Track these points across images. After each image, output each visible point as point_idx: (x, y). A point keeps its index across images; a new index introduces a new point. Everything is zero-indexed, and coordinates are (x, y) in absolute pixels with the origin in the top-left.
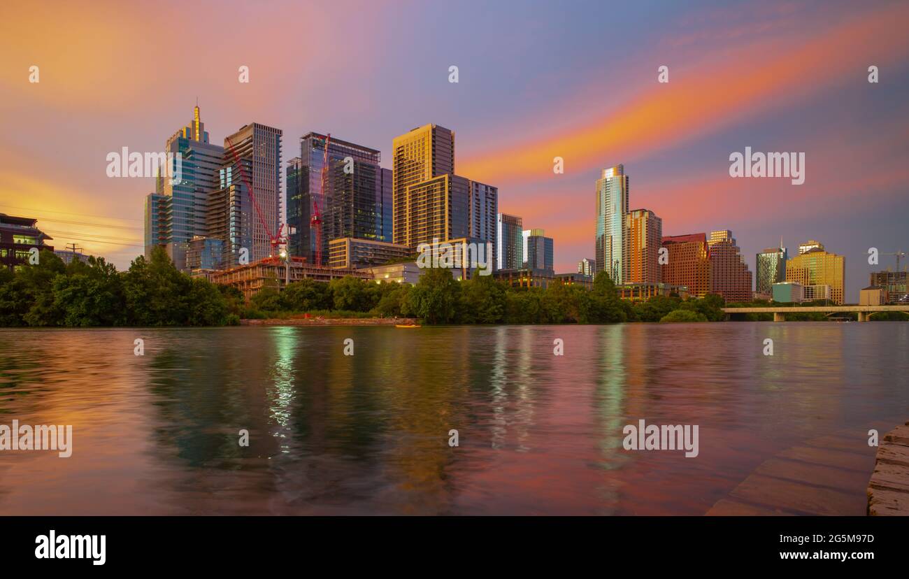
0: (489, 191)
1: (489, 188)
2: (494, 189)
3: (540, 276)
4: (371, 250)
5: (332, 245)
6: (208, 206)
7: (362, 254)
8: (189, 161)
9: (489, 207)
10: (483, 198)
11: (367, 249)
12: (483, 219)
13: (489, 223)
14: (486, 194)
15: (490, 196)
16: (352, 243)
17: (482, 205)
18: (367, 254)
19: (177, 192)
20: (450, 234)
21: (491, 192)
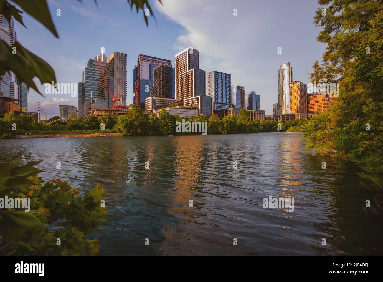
0: (227, 76)
1: (227, 75)
2: (229, 75)
3: (237, 111)
4: (162, 102)
5: (147, 100)
6: (100, 86)
7: (158, 104)
8: (93, 69)
9: (227, 83)
10: (224, 79)
11: (160, 102)
12: (224, 88)
13: (227, 89)
14: (226, 77)
15: (228, 78)
16: (153, 99)
17: (224, 82)
18: (160, 104)
19: (87, 81)
20: (195, 94)
21: (228, 76)
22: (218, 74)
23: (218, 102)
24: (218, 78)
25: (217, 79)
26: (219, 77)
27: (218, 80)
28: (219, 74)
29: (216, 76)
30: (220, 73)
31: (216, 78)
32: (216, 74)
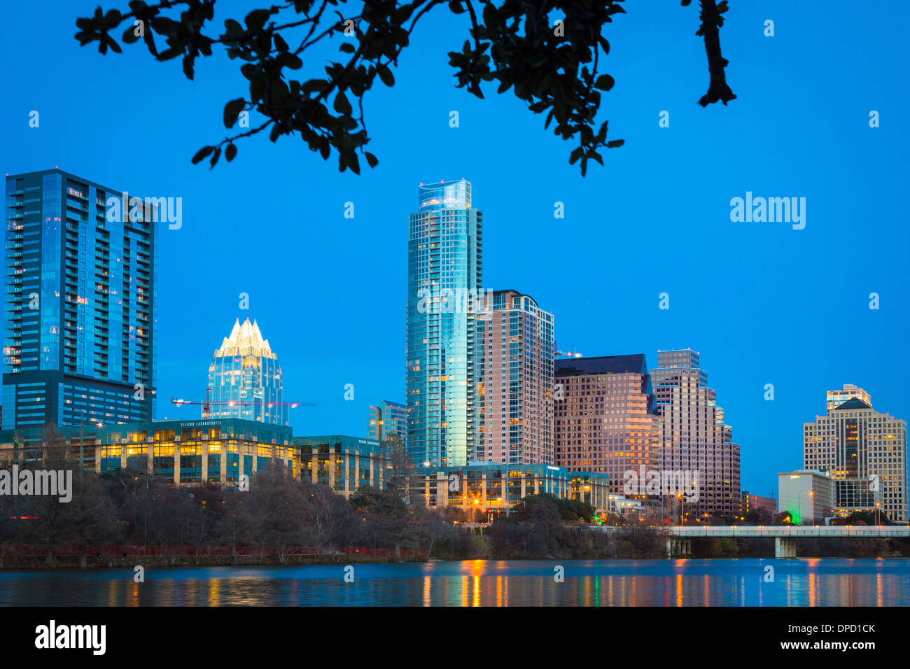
22: (78, 194)
23: (73, 368)
24: (77, 217)
25: (75, 223)
26: (85, 215)
27: (80, 231)
28: (86, 193)
29: (70, 203)
30: (92, 190)
31: (70, 215)
32: (71, 191)
